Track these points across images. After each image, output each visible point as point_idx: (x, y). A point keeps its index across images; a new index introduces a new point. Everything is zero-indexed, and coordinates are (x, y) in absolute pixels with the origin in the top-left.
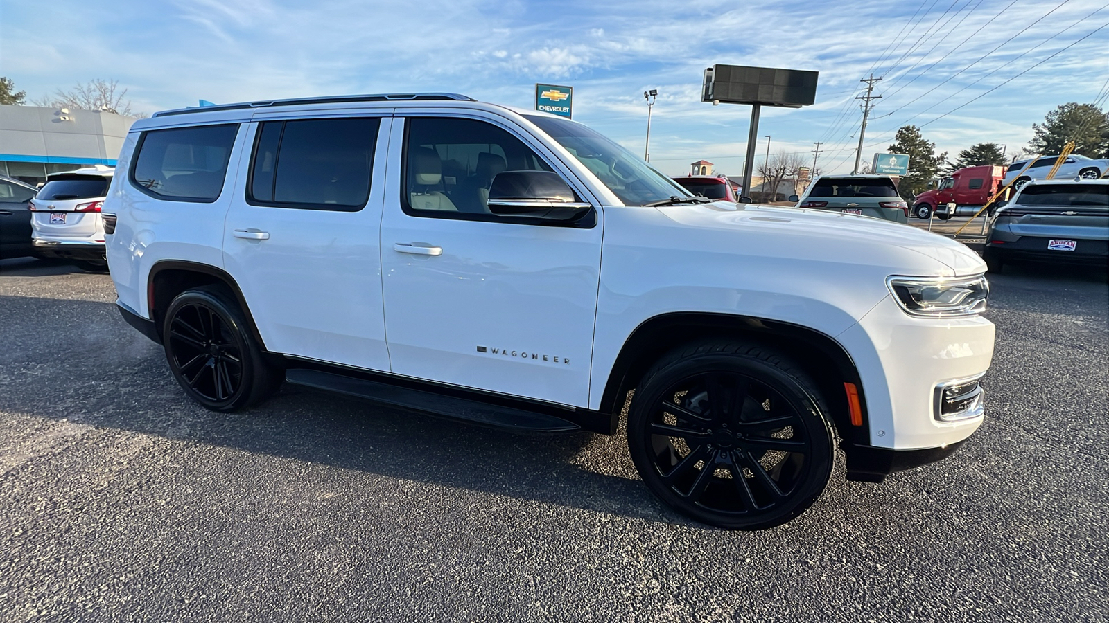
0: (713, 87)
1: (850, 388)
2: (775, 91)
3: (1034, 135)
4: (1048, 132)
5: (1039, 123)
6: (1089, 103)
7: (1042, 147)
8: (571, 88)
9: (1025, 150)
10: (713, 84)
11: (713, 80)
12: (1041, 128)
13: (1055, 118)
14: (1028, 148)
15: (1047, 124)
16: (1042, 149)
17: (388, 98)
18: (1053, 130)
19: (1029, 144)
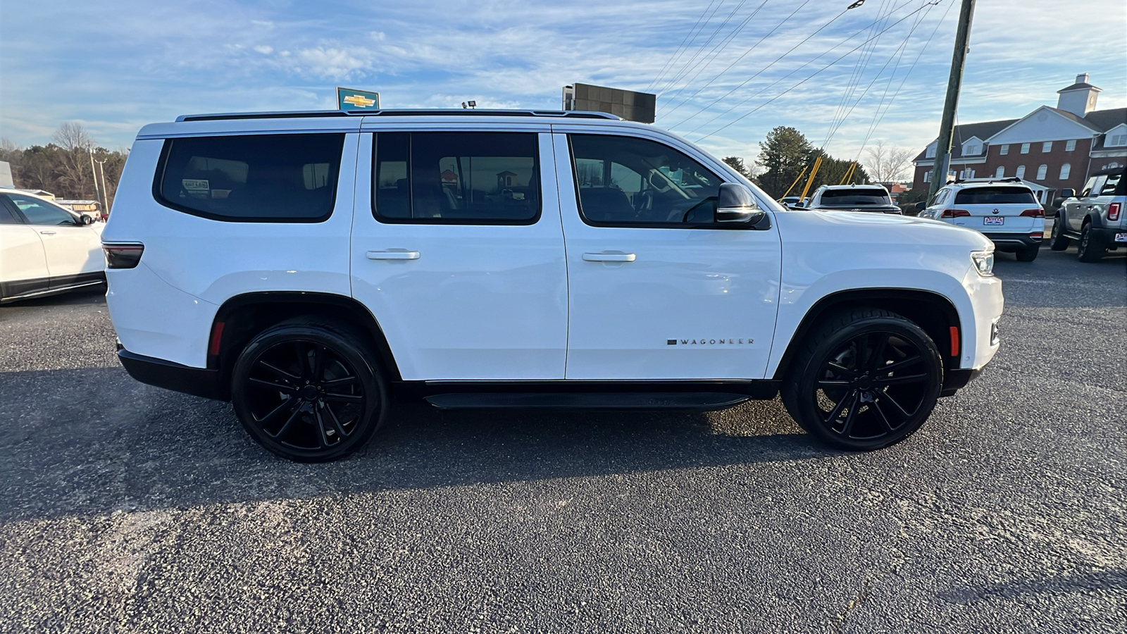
0: (575, 104)
1: (953, 329)
2: (624, 109)
3: (761, 151)
4: (769, 149)
5: (763, 142)
6: (791, 126)
7: (766, 160)
8: (377, 94)
9: (756, 162)
10: (575, 101)
11: (574, 97)
12: (764, 146)
13: (772, 137)
14: (758, 161)
15: (768, 142)
16: (766, 162)
17: (534, 114)
18: (773, 146)
19: (758, 158)
